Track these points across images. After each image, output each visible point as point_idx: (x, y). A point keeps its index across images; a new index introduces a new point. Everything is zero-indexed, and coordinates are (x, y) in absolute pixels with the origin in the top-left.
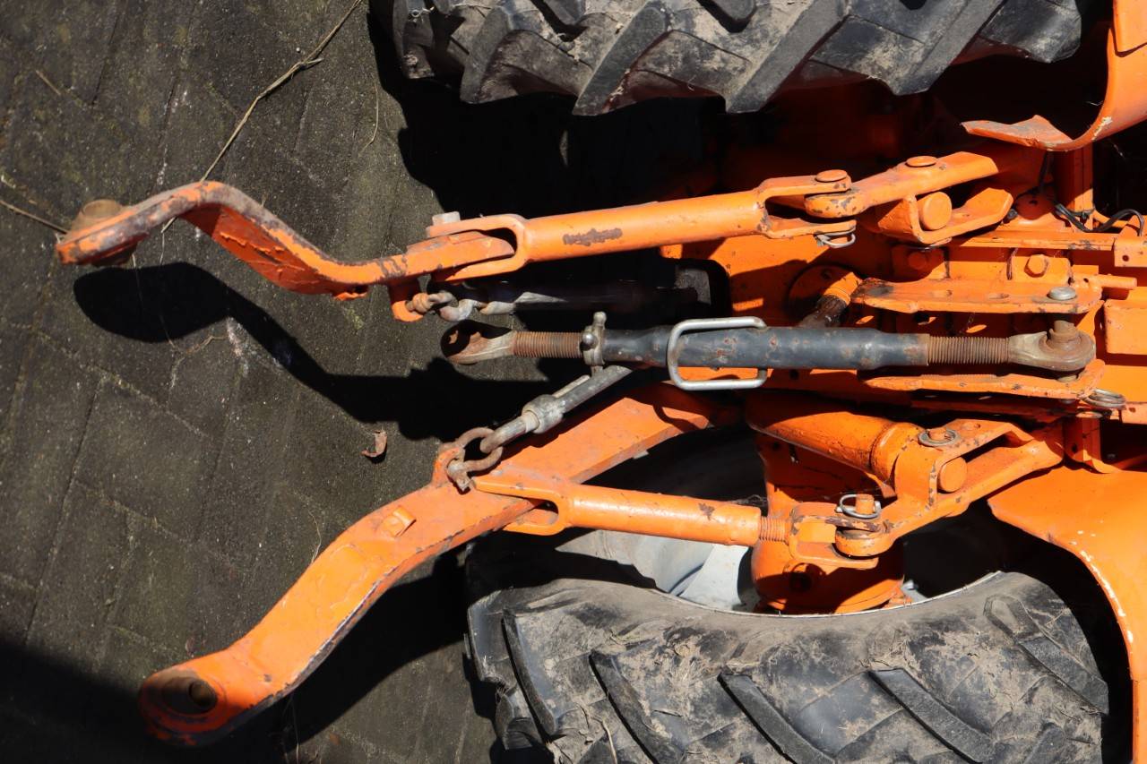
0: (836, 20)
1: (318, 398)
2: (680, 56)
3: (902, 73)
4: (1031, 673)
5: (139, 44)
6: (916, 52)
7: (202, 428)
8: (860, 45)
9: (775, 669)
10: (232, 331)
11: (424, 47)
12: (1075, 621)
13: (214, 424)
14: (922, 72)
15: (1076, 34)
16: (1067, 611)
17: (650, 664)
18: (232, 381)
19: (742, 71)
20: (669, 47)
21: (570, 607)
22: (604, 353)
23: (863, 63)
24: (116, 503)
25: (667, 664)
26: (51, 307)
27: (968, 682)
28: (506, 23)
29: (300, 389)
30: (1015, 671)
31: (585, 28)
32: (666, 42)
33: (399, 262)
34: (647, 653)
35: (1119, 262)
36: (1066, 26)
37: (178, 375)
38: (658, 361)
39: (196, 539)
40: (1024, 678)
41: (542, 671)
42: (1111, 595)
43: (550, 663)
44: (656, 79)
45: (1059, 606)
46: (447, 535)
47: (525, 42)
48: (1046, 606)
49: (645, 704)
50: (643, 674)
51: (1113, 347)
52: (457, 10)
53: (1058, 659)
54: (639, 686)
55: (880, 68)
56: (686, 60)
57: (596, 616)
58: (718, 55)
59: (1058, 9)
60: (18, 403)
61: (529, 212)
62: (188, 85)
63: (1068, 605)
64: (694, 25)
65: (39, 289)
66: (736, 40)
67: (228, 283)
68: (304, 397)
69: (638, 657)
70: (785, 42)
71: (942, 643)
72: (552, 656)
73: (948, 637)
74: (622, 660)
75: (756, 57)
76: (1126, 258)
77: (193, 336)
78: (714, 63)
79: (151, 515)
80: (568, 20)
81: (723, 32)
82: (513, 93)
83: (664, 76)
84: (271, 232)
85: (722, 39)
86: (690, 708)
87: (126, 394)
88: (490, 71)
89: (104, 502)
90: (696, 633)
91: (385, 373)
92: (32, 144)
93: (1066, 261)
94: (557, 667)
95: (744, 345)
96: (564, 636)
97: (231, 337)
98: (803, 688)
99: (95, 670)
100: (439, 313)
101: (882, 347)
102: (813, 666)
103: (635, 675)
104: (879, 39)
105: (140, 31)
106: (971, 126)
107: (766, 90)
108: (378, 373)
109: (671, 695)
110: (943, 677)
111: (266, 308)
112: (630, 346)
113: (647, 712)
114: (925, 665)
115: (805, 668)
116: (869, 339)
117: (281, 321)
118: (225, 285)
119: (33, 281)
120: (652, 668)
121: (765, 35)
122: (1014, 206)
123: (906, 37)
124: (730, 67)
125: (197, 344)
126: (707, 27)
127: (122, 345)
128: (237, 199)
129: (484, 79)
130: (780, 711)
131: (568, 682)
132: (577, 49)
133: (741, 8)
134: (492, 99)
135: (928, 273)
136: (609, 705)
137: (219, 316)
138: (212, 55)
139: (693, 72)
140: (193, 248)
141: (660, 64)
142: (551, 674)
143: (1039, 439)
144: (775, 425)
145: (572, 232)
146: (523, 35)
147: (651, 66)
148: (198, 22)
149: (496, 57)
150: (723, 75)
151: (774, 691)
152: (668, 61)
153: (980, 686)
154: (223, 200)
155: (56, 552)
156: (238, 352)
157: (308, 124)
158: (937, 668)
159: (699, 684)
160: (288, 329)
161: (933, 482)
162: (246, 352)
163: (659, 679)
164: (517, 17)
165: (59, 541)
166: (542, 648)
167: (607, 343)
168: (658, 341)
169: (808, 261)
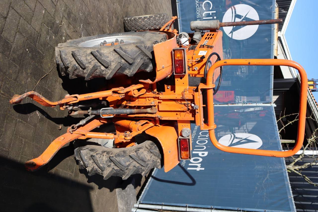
0: (120, 67)
1: (51, 121)
2: (99, 72)
3: (130, 74)
4: (151, 154)
5: (22, 72)
6: (131, 71)
7: (33, 126)
8: (124, 70)
9: (117, 156)
10: (37, 112)
11: (64, 72)
12: (157, 146)
13: (35, 126)
14: (132, 74)
15: (152, 68)
16: (156, 145)
17: (100, 156)
18: (38, 119)
19: (108, 74)
20: (97, 71)
21: (88, 149)
22: (91, 113)
23: (124, 72)
24: (21, 137)
25: (102, 156)
26: (10, 110)
27: (143, 156)
28: (75, 68)
29: (48, 120)
30: (149, 154)
31: (86, 68)
32: (97, 70)
33: (61, 102)
34: (99, 155)
35: (160, 98)
36: (151, 67)
37: (29, 119)
38: (99, 114)
39: (33, 142)
40: (150, 155)
41: (85, 158)
42: (161, 143)
43: (86, 157)
44: (96, 75)
45: (155, 145)
46: (69, 140)
47: (78, 70)
48: (153, 145)
49: (99, 162)
50: (99, 158)
51: (160, 110)
52: (68, 66)
53: (154, 152)
54: (98, 159)
55: (127, 73)
56: (100, 72)
57: (92, 150)
58: (104, 72)
59: (150, 65)
60: (5, 124)
61: (79, 94)
62: (30, 78)
63: (156, 144)
64: (101, 68)
65: (8, 107)
66: (107, 69)
67: (37, 105)
68: (49, 121)
69: (98, 155)
70: (113, 70)
71: (139, 151)
72: (86, 156)
73: (140, 150)
74: (96, 156)
75: (110, 72)
76: (161, 98)
77: (31, 113)
78: (104, 73)
79: (26, 139)
80: (83, 67)
81: (105, 68)
82: (77, 77)
83: (97, 75)
84: (41, 98)
85: (105, 69)
86: (105, 162)
87: (21, 122)
88: (73, 75)
89: (19, 137)
90: (106, 152)
91: (61, 117)
92: (6, 87)
93: (153, 98)
94: (87, 158)
95: (111, 111)
96: (88, 153)
97: (37, 113)
98: (121, 158)
99: (19, 161)
100: (67, 109)
101: (129, 111)
102: (122, 155)
103: (97, 158)
104: (126, 69)
105: (22, 71)
106: (140, 81)
107: (111, 76)
108: (60, 117)
109: (103, 160)
110: (139, 155)
111: (42, 109)
112: (95, 112)
113: (99, 163)
114: (137, 154)
115: (121, 155)
116: (128, 110)
117: (45, 111)
118: (36, 106)
119: (7, 106)
120: (100, 157)
121: (111, 69)
122: (146, 91)
123: (130, 69)
124: (106, 73)
125: (32, 114)
126: (103, 68)
127: (21, 115)
128: (36, 93)
129: (72, 76)
130: (117, 161)
131: (88, 159)
132: (85, 71)
133: (107, 65)
134: (74, 78)
135: (136, 100)
136: (94, 162)
137: (35, 110)
138: (33, 73)
139: (101, 74)
140: (31, 101)
141: (96, 73)
142: (86, 158)
143: (151, 122)
144: (116, 122)
145: (85, 97)
146: (77, 69)
147: (95, 73)
148: (31, 69)
149: (74, 72)
150: (105, 74)
151: (117, 159)
152: (98, 73)
153: (144, 156)
154: (34, 94)
155: (12, 145)
156: (38, 115)
157: (48, 83)
158: (139, 154)
159: (106, 159)
160: (46, 112)
161: (137, 129)
162: (40, 115)
163: (101, 158)
164: (76, 67)
165: (12, 143)
166: (84, 155)
167: (92, 112)
168: (99, 111)
169: (120, 99)
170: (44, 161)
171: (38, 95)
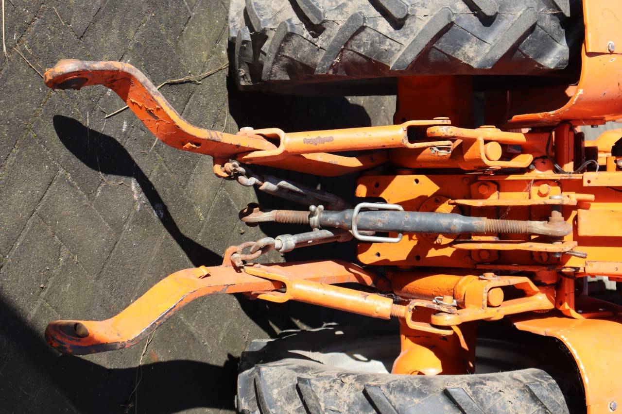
0: (446, 22)
1: (174, 242)
2: (369, 42)
3: (479, 59)
4: (532, 405)
5: (108, 26)
6: (486, 48)
7: (110, 225)
8: (459, 42)
9: (394, 389)
10: (134, 185)
11: (248, 64)
12: (557, 386)
13: (117, 226)
14: (489, 57)
15: (567, 57)
16: (554, 381)
17: (327, 386)
18: (130, 210)
19: (400, 50)
20: (364, 37)
21: (290, 366)
22: (320, 221)
23: (459, 52)
24: (56, 237)
25: (336, 386)
26: (39, 121)
27: (497, 405)
28: (286, 28)
29: (165, 233)
30: (524, 403)
31: (324, 29)
32: (363, 34)
33: (219, 135)
34: (327, 382)
35: (585, 184)
36: (561, 52)
37: (102, 191)
38: (346, 225)
39: (97, 279)
40: (529, 408)
41: (271, 396)
42: (577, 357)
43: (275, 391)
44: (357, 57)
45: (549, 379)
46: (226, 284)
47: (295, 41)
48: (543, 378)
49: (322, 405)
50: (323, 391)
51: (582, 232)
52: (264, 30)
53: (547, 398)
54: (321, 395)
55: (468, 57)
56: (372, 44)
57: (304, 369)
58: (388, 41)
59: (558, 45)
60: (12, 159)
62: (131, 58)
63: (554, 378)
64: (377, 25)
65: (35, 109)
66: (396, 34)
67: (136, 161)
68: (167, 238)
69: (322, 382)
70: (423, 32)
71: (485, 385)
72: (277, 388)
73: (489, 383)
74: (312, 381)
75: (406, 42)
76: (589, 182)
77: (113, 177)
78: (386, 47)
79: (75, 253)
80: (316, 22)
81: (391, 29)
82: (288, 78)
83: (360, 55)
84: (155, 97)
85: (390, 33)
86: (346, 408)
87: (72, 186)
88: (277, 59)
89: (50, 233)
90: (352, 374)
91: (211, 249)
93: (558, 189)
94: (279, 393)
95: (392, 218)
96: (285, 378)
97: (133, 188)
98: (408, 399)
99: (29, 319)
101: (462, 222)
102: (414, 389)
103: (319, 390)
104: (468, 40)
105: (111, 20)
107: (411, 58)
108: (208, 247)
109: (337, 401)
110: (484, 400)
111: (154, 183)
112: (333, 217)
113: (323, 408)
114: (475, 393)
115: (410, 390)
116: (456, 217)
117: (161, 194)
118: (134, 161)
119: (32, 102)
120: (328, 388)
121: (412, 32)
122: (533, 163)
123: (482, 41)
124: (393, 49)
125: (113, 180)
126: (384, 26)
127: (74, 160)
128: (140, 75)
129: (274, 63)
130: (394, 408)
131: (284, 400)
132: (320, 42)
133: (401, 13)
134: (277, 79)
135: (489, 197)
136: (303, 409)
137: (128, 174)
138: (145, 51)
139: (375, 52)
141: (359, 47)
142: (275, 396)
143: (543, 292)
146: (294, 37)
147: (355, 48)
148: (141, 32)
149: (280, 49)
150: (388, 52)
151: (392, 397)
152: (363, 45)
153: (504, 407)
155: (18, 244)
156: (136, 197)
157: (189, 109)
158: (481, 396)
159: (352, 395)
160: (164, 200)
161: (485, 302)
162: (140, 199)
163: (332, 393)
164: (292, 26)
165: (21, 239)
166: (273, 384)
167: (322, 215)
168: (348, 214)
170: (118, 335)
171: (145, 82)
